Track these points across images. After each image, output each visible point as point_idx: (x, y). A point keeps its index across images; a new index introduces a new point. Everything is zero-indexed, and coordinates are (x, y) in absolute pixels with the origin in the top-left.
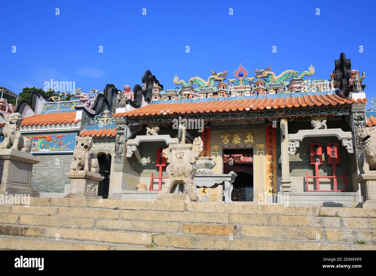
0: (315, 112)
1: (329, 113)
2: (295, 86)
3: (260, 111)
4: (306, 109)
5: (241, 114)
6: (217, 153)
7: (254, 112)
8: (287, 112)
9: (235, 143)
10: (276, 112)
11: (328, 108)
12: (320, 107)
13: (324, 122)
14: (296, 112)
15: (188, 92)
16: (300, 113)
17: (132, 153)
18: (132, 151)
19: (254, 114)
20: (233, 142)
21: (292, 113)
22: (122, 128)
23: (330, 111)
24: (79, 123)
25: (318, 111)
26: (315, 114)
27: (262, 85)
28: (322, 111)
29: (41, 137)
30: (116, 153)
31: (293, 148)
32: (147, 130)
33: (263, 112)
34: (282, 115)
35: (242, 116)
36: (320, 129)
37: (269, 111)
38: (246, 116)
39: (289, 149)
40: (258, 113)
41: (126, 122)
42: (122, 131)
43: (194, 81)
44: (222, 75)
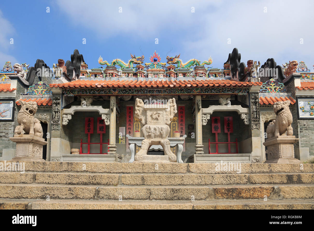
0: (223, 91)
1: (233, 93)
2: (199, 72)
3: (181, 89)
4: (216, 89)
5: (165, 90)
7: (175, 89)
8: (202, 90)
10: (193, 89)
11: (233, 89)
12: (227, 88)
13: (229, 100)
14: (209, 91)
17: (68, 121)
18: (68, 119)
19: (176, 90)
21: (206, 91)
23: (234, 91)
24: (15, 92)
25: (225, 90)
26: (222, 93)
27: (173, 69)
28: (228, 91)
30: (53, 121)
31: (205, 120)
33: (183, 89)
34: (197, 93)
35: (165, 92)
36: (225, 105)
37: (188, 89)
38: (169, 92)
39: (202, 120)
40: (178, 89)
41: (61, 93)
42: (58, 101)
43: (117, 62)
44: (140, 59)
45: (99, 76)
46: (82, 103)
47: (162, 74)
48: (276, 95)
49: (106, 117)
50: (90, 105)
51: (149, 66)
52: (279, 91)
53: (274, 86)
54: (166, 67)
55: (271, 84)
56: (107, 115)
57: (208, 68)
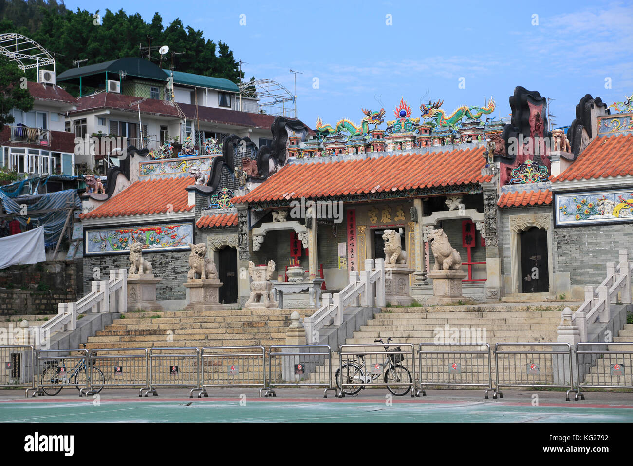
1: (461, 192)
2: (465, 133)
7: (384, 192)
8: (418, 191)
9: (384, 222)
10: (407, 191)
11: (459, 187)
13: (458, 203)
16: (432, 192)
17: (259, 245)
18: (259, 243)
20: (382, 221)
21: (424, 193)
22: (244, 215)
23: (463, 189)
24: (194, 210)
25: (450, 190)
26: (447, 193)
27: (426, 132)
28: (454, 190)
29: (149, 228)
30: (241, 247)
31: (427, 233)
35: (372, 197)
37: (396, 192)
38: (377, 198)
39: (423, 234)
40: (389, 193)
41: (247, 208)
42: (244, 219)
43: (342, 126)
44: (377, 116)
45: (316, 154)
46: (274, 218)
47: (408, 143)
48: (532, 188)
49: (304, 237)
50: (285, 220)
51: (393, 127)
52: (541, 179)
53: (532, 171)
54: (418, 125)
55: (527, 170)
56: (305, 234)
57: (487, 121)
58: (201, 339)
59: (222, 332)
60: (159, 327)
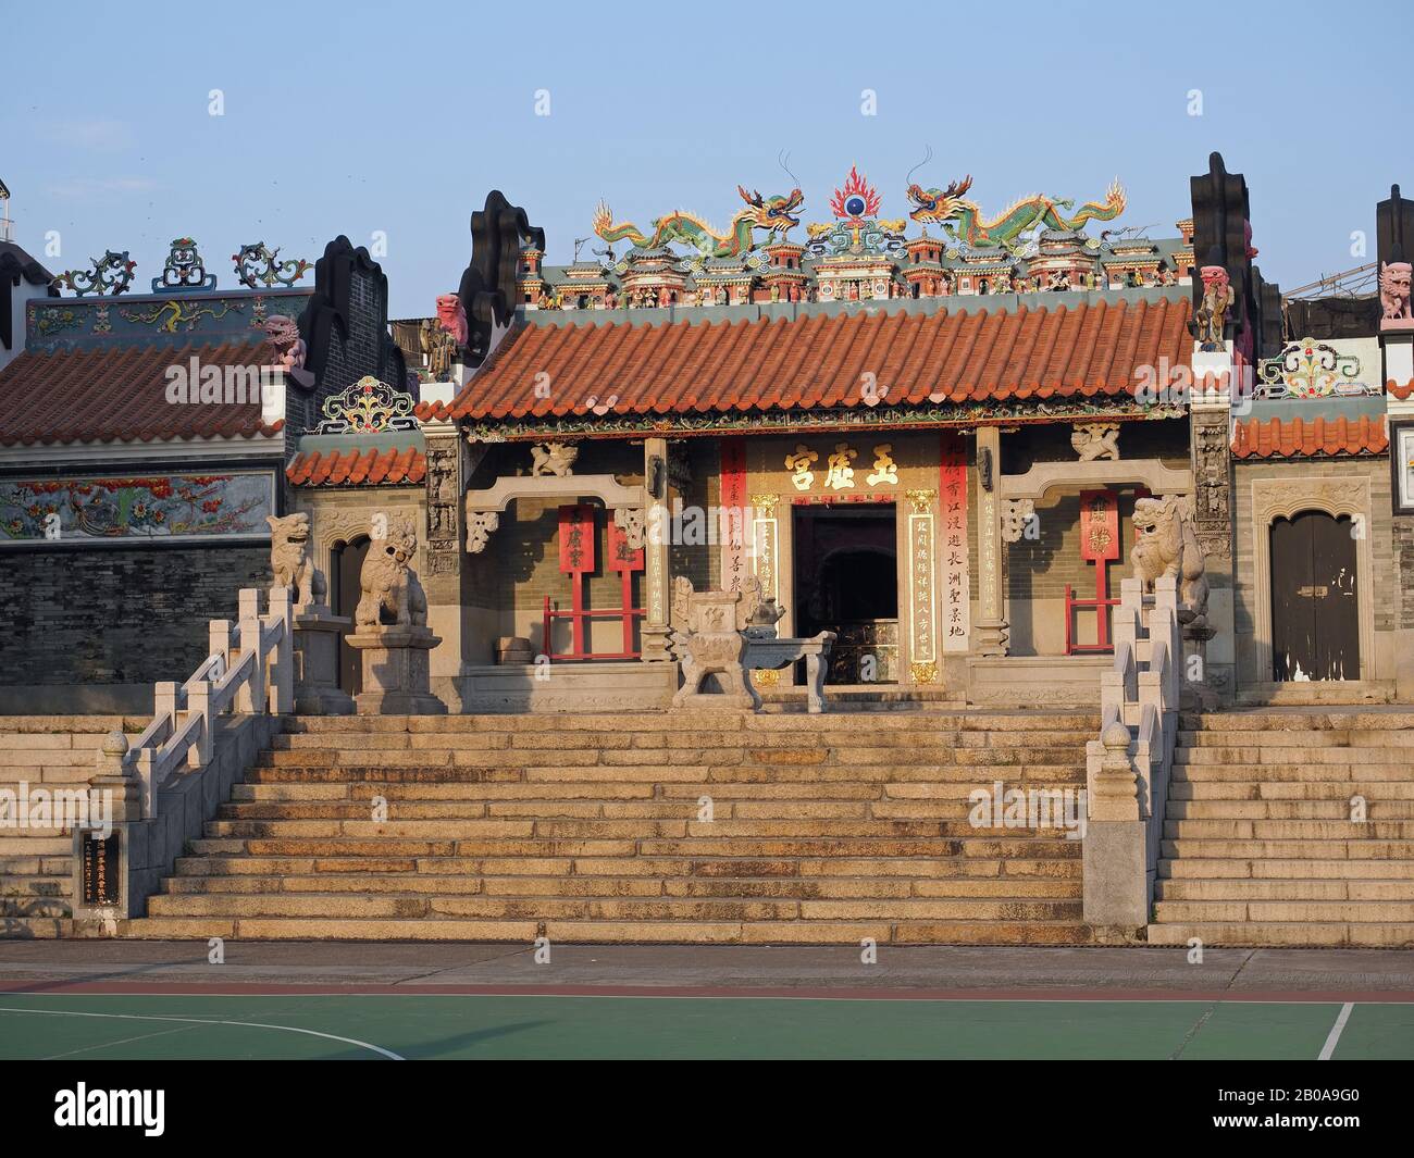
0: (1083, 407)
1: (1124, 413)
2: (1052, 264)
4: (1055, 399)
5: (852, 409)
6: (772, 523)
7: (892, 407)
8: (995, 406)
9: (836, 486)
10: (963, 406)
13: (1110, 442)
14: (1024, 408)
15: (656, 280)
16: (1037, 410)
17: (485, 537)
18: (486, 531)
20: (827, 484)
21: (1015, 409)
22: (449, 453)
23: (1126, 404)
26: (1081, 414)
27: (931, 256)
28: (1103, 406)
29: (130, 481)
30: (433, 542)
31: (1014, 521)
32: (532, 460)
33: (922, 406)
34: (980, 416)
35: (854, 417)
36: (1099, 458)
38: (868, 418)
39: (1001, 522)
40: (906, 408)
41: (458, 433)
42: (444, 464)
43: (675, 229)
44: (781, 208)
45: (597, 299)
46: (537, 464)
47: (879, 283)
49: (632, 519)
50: (569, 471)
51: (825, 239)
54: (903, 238)
56: (634, 510)
57: (1103, 237)
58: (639, 795)
59: (694, 778)
60: (452, 757)
